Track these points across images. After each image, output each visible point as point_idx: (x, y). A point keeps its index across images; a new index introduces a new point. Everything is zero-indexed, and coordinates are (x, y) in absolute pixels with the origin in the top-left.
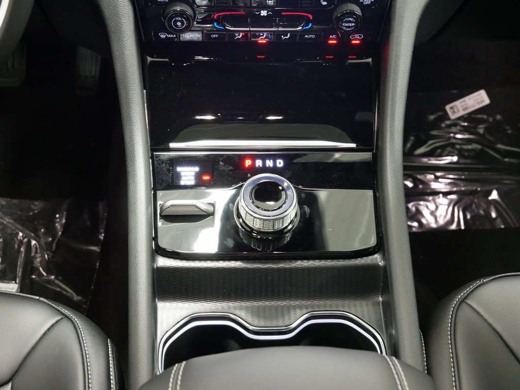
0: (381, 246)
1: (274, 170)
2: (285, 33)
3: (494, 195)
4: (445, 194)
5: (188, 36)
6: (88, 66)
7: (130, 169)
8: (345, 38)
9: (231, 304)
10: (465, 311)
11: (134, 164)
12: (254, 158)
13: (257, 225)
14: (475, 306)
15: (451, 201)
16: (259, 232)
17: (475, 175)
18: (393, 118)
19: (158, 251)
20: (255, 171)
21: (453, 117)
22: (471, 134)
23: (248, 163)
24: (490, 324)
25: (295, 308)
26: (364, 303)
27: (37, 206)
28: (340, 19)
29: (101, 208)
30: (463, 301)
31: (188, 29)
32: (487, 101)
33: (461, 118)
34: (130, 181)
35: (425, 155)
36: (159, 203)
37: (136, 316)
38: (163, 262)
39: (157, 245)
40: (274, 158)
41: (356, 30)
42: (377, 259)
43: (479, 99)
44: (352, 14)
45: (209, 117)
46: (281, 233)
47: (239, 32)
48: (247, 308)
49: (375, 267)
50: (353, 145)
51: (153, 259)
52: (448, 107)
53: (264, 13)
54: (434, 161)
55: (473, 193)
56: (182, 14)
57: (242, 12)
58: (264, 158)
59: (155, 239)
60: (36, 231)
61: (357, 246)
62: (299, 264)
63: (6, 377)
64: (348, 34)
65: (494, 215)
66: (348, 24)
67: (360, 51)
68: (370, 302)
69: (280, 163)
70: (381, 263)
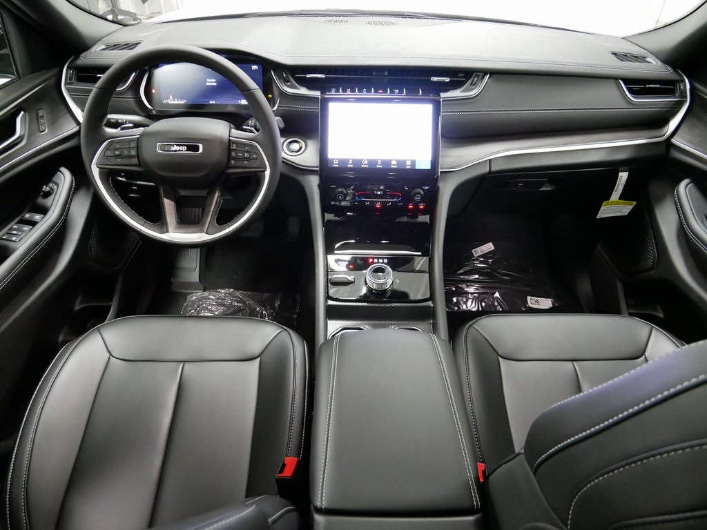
0: (432, 298)
1: (383, 263)
2: (389, 202)
3: (497, 295)
4: (472, 293)
5: (344, 203)
6: (293, 226)
7: (316, 261)
8: (416, 205)
9: (359, 322)
10: (471, 330)
11: (318, 259)
12: (373, 258)
13: (374, 287)
14: (478, 328)
15: (475, 297)
16: (376, 290)
17: (487, 285)
18: (438, 242)
19: (328, 297)
20: (373, 263)
21: (475, 256)
22: (484, 264)
23: (371, 260)
24: (483, 336)
25: (391, 324)
26: (424, 323)
27: (266, 295)
28: (414, 196)
29: (298, 296)
30: (471, 325)
31: (344, 199)
32: (493, 248)
33: (481, 256)
34: (316, 267)
35: (462, 274)
36: (329, 277)
37: (319, 326)
38: (330, 302)
39: (328, 295)
40: (383, 258)
41: (421, 201)
42: (430, 303)
43: (489, 247)
44: (419, 193)
45: (353, 241)
46: (385, 291)
47: (368, 201)
48: (368, 325)
49: (429, 307)
50: (420, 253)
51: (326, 302)
52: (473, 251)
53: (379, 193)
54: (466, 277)
55: (486, 293)
56: (341, 192)
57: (369, 192)
58: (378, 258)
59: (327, 293)
60: (265, 307)
61: (419, 297)
62: (394, 305)
63: (257, 355)
64: (418, 203)
65: (496, 304)
66: (418, 198)
67: (423, 212)
68: (426, 323)
69: (386, 261)
70: (432, 305)
